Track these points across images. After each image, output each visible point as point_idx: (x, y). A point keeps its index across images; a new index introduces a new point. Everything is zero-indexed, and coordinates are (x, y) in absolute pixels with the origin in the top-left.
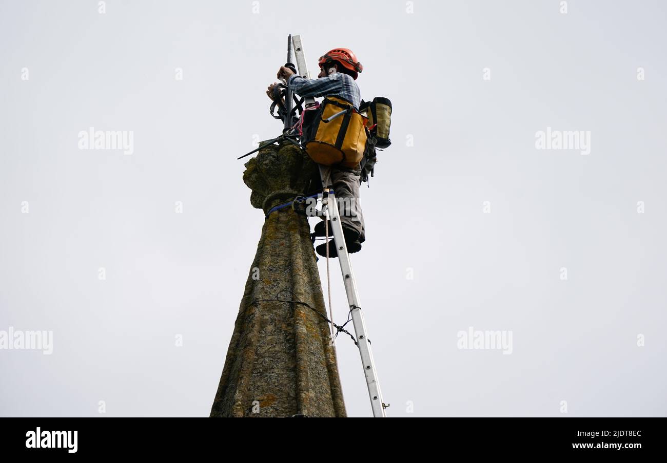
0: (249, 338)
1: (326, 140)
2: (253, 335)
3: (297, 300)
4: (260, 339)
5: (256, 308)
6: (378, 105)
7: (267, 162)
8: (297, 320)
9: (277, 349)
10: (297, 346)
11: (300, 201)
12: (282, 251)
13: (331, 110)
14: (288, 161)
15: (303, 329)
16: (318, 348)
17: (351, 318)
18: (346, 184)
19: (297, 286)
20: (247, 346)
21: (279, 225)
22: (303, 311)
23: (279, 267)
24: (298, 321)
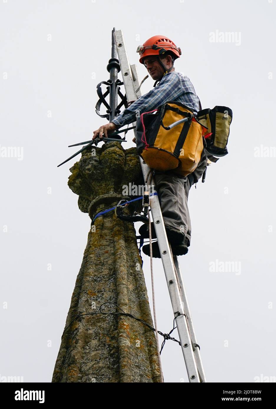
0: (72, 355)
1: (165, 147)
2: (76, 352)
3: (120, 312)
4: (84, 355)
5: (79, 322)
6: (218, 114)
7: (90, 166)
8: (120, 332)
9: (101, 365)
10: (120, 361)
11: (123, 206)
12: (106, 260)
13: (171, 117)
14: (110, 164)
15: (126, 342)
16: (143, 360)
17: (175, 326)
18: (169, 185)
19: (121, 296)
20: (71, 364)
21: (103, 232)
22: (126, 322)
23: (103, 277)
24: (121, 334)
